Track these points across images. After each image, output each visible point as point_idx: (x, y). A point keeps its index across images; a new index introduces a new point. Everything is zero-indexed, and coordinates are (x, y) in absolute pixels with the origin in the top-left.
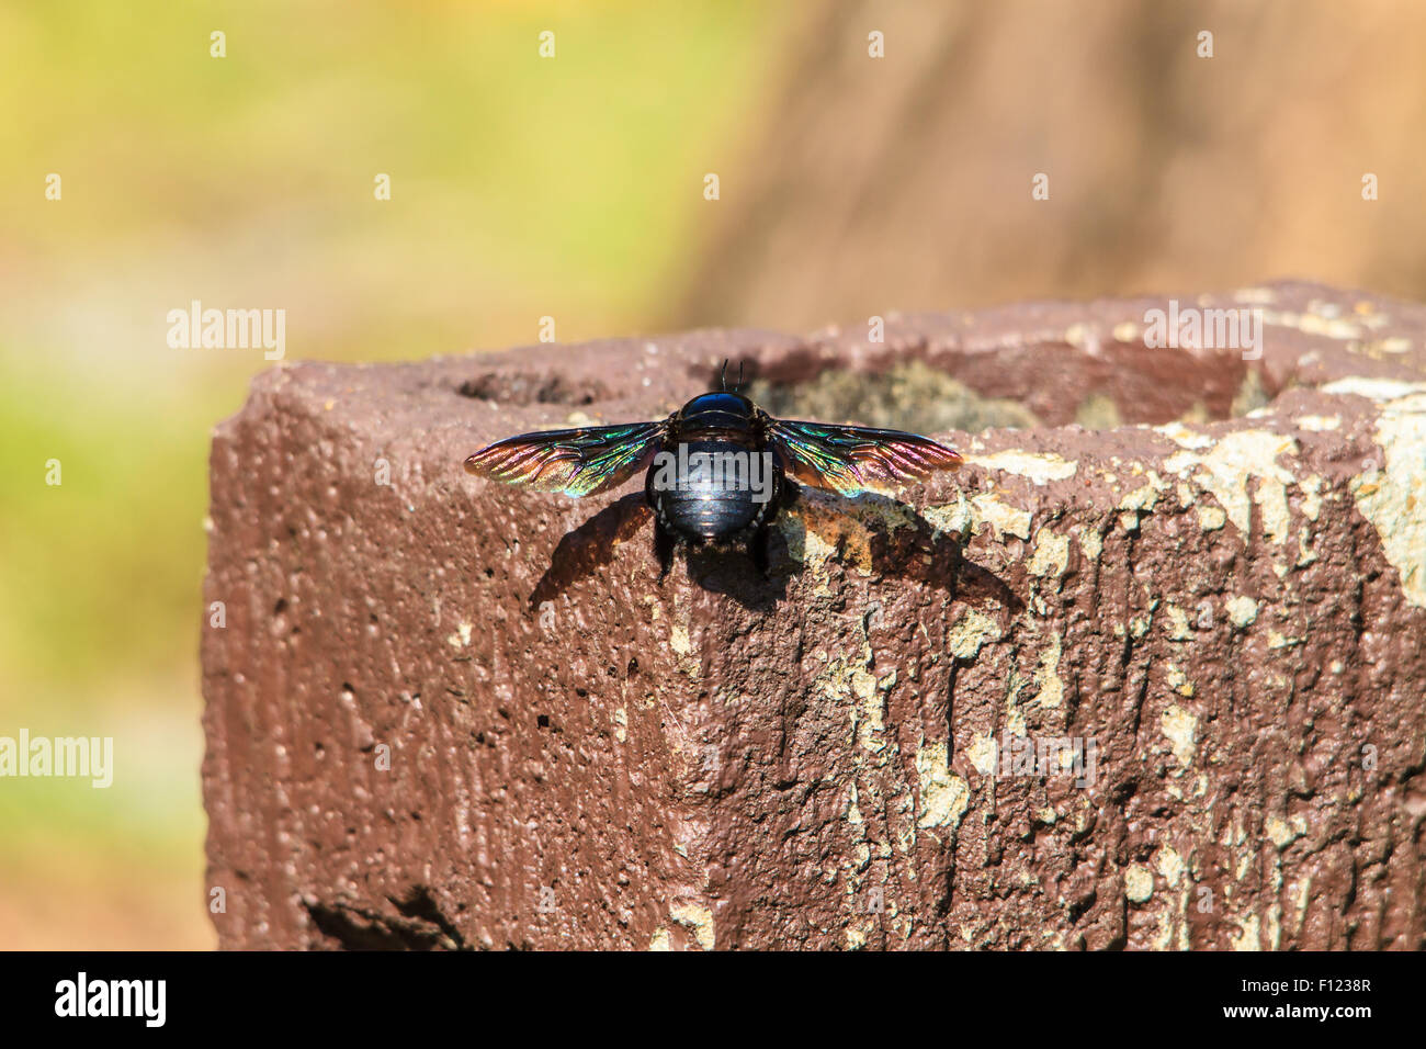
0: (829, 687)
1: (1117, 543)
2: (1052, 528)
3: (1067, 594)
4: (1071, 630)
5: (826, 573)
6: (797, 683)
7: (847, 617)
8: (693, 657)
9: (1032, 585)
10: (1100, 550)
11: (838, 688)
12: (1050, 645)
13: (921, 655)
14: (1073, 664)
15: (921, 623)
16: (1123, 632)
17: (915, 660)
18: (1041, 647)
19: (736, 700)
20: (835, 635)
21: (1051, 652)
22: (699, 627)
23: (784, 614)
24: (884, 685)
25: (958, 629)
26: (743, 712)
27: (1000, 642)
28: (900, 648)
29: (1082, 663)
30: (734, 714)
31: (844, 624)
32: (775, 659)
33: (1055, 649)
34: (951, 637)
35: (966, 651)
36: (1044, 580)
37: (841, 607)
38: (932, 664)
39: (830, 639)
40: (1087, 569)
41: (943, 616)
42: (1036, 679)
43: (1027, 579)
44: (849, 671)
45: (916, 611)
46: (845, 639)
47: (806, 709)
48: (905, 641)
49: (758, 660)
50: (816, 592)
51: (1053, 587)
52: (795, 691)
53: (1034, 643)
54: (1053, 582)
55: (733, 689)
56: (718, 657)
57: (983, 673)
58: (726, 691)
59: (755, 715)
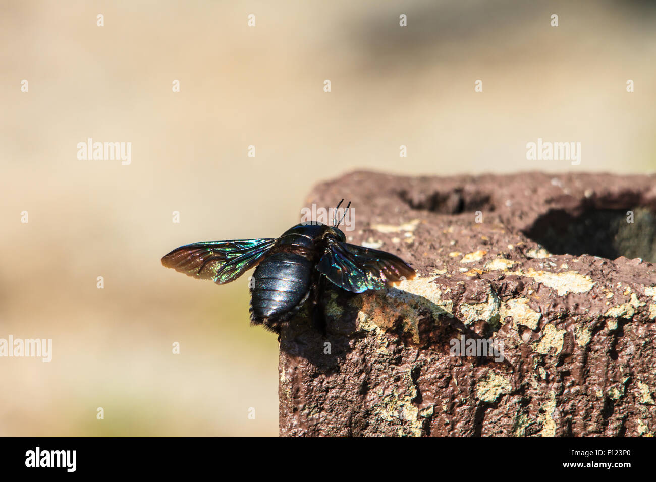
0: (384, 412)
1: (603, 338)
2: (556, 325)
3: (564, 368)
4: (566, 391)
5: (386, 339)
6: (360, 408)
7: (401, 368)
8: (287, 385)
9: (536, 360)
10: (589, 341)
11: (390, 413)
12: (548, 399)
13: (453, 397)
14: (565, 413)
15: (454, 377)
16: (601, 396)
17: (447, 400)
18: (542, 400)
19: (317, 415)
20: (392, 379)
21: (549, 404)
22: (292, 366)
23: (354, 363)
24: (424, 414)
25: (483, 383)
26: (322, 423)
27: (512, 394)
28: (437, 392)
29: (574, 412)
30: (315, 423)
31: (398, 373)
32: (345, 391)
33: (552, 402)
34: (478, 388)
35: (490, 397)
36: (548, 357)
37: (399, 362)
38: (461, 404)
39: (389, 381)
40: (578, 352)
41: (471, 374)
42: (539, 420)
43: (532, 356)
44: (400, 403)
45: (451, 369)
46: (399, 383)
47: (367, 425)
48: (442, 388)
49: (333, 391)
50: (379, 351)
51: (553, 362)
52: (358, 413)
53: (538, 397)
54: (554, 359)
55: (315, 407)
56: (304, 387)
57: (502, 413)
58: (309, 408)
59: (330, 425)
